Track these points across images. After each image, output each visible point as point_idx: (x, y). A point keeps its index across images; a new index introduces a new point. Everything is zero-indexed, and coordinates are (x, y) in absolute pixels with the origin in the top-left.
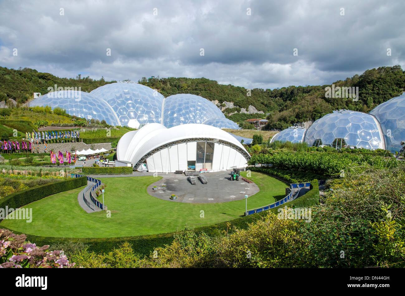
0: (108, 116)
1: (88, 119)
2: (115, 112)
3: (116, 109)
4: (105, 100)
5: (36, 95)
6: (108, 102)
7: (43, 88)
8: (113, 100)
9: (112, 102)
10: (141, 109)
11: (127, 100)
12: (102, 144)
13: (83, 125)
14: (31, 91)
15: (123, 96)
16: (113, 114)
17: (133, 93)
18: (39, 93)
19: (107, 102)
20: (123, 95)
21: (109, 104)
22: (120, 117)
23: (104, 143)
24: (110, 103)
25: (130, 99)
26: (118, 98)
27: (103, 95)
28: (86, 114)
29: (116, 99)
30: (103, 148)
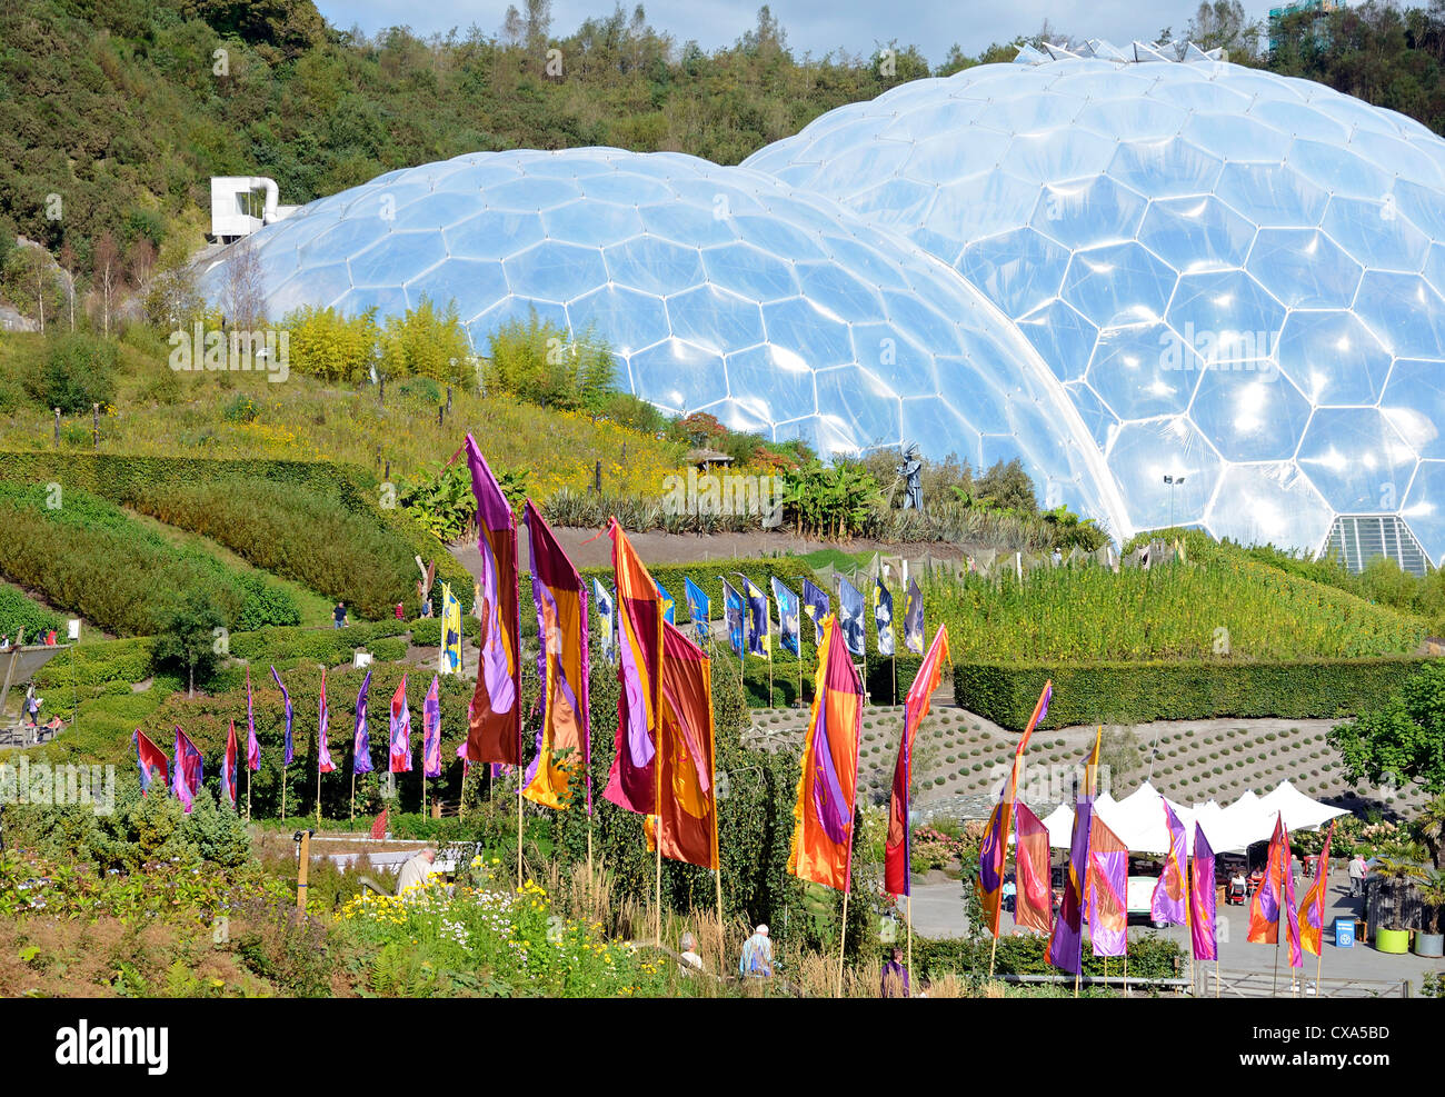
0: (1002, 424)
1: (828, 453)
2: (1061, 376)
3: (1062, 345)
4: (934, 245)
5: (234, 203)
6: (975, 267)
7: (261, 127)
8: (1023, 243)
9: (1010, 268)
10: (1343, 344)
11: (1181, 242)
12: (1169, 729)
13: (859, 516)
14: (173, 164)
15: (1125, 206)
16: (1040, 392)
17: (1237, 175)
18: (258, 182)
19: (963, 270)
20: (1127, 195)
21: (984, 289)
22: (1113, 434)
23: (1198, 727)
24: (992, 281)
25: (1214, 238)
26: (1076, 224)
27: (901, 196)
28: (790, 395)
29: (1052, 243)
30: (1286, 785)
